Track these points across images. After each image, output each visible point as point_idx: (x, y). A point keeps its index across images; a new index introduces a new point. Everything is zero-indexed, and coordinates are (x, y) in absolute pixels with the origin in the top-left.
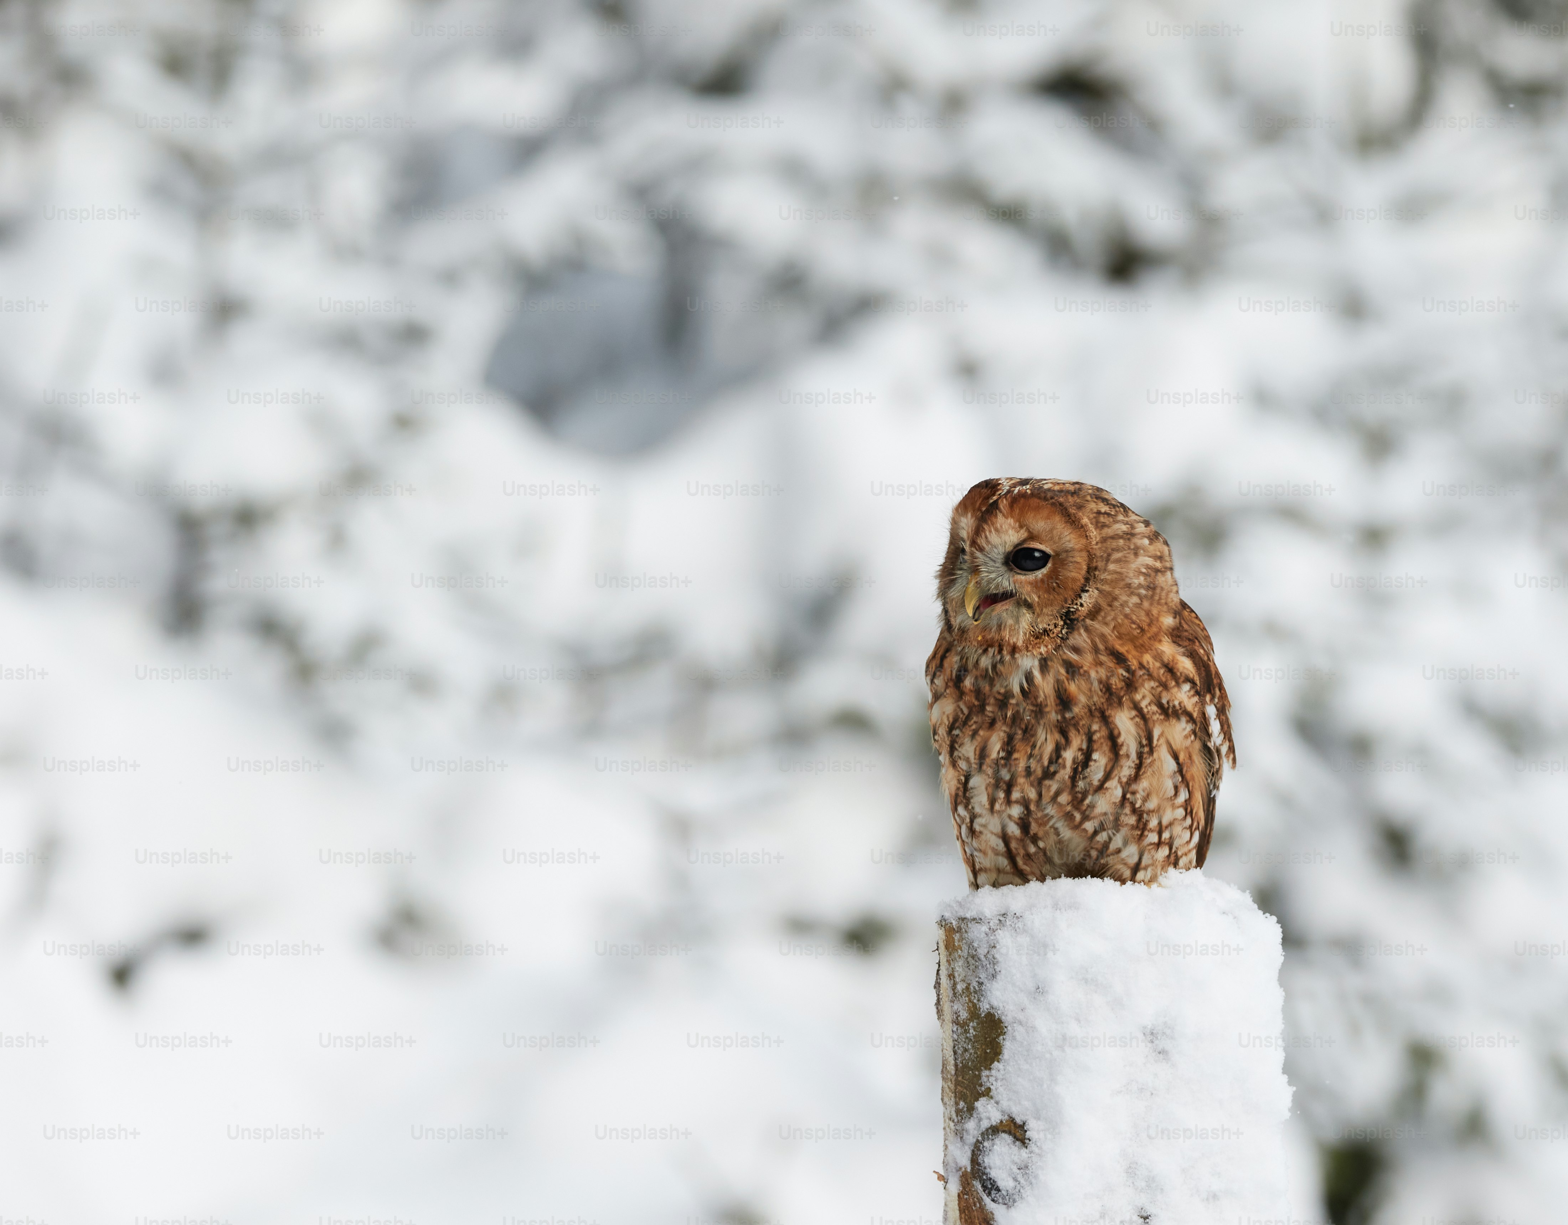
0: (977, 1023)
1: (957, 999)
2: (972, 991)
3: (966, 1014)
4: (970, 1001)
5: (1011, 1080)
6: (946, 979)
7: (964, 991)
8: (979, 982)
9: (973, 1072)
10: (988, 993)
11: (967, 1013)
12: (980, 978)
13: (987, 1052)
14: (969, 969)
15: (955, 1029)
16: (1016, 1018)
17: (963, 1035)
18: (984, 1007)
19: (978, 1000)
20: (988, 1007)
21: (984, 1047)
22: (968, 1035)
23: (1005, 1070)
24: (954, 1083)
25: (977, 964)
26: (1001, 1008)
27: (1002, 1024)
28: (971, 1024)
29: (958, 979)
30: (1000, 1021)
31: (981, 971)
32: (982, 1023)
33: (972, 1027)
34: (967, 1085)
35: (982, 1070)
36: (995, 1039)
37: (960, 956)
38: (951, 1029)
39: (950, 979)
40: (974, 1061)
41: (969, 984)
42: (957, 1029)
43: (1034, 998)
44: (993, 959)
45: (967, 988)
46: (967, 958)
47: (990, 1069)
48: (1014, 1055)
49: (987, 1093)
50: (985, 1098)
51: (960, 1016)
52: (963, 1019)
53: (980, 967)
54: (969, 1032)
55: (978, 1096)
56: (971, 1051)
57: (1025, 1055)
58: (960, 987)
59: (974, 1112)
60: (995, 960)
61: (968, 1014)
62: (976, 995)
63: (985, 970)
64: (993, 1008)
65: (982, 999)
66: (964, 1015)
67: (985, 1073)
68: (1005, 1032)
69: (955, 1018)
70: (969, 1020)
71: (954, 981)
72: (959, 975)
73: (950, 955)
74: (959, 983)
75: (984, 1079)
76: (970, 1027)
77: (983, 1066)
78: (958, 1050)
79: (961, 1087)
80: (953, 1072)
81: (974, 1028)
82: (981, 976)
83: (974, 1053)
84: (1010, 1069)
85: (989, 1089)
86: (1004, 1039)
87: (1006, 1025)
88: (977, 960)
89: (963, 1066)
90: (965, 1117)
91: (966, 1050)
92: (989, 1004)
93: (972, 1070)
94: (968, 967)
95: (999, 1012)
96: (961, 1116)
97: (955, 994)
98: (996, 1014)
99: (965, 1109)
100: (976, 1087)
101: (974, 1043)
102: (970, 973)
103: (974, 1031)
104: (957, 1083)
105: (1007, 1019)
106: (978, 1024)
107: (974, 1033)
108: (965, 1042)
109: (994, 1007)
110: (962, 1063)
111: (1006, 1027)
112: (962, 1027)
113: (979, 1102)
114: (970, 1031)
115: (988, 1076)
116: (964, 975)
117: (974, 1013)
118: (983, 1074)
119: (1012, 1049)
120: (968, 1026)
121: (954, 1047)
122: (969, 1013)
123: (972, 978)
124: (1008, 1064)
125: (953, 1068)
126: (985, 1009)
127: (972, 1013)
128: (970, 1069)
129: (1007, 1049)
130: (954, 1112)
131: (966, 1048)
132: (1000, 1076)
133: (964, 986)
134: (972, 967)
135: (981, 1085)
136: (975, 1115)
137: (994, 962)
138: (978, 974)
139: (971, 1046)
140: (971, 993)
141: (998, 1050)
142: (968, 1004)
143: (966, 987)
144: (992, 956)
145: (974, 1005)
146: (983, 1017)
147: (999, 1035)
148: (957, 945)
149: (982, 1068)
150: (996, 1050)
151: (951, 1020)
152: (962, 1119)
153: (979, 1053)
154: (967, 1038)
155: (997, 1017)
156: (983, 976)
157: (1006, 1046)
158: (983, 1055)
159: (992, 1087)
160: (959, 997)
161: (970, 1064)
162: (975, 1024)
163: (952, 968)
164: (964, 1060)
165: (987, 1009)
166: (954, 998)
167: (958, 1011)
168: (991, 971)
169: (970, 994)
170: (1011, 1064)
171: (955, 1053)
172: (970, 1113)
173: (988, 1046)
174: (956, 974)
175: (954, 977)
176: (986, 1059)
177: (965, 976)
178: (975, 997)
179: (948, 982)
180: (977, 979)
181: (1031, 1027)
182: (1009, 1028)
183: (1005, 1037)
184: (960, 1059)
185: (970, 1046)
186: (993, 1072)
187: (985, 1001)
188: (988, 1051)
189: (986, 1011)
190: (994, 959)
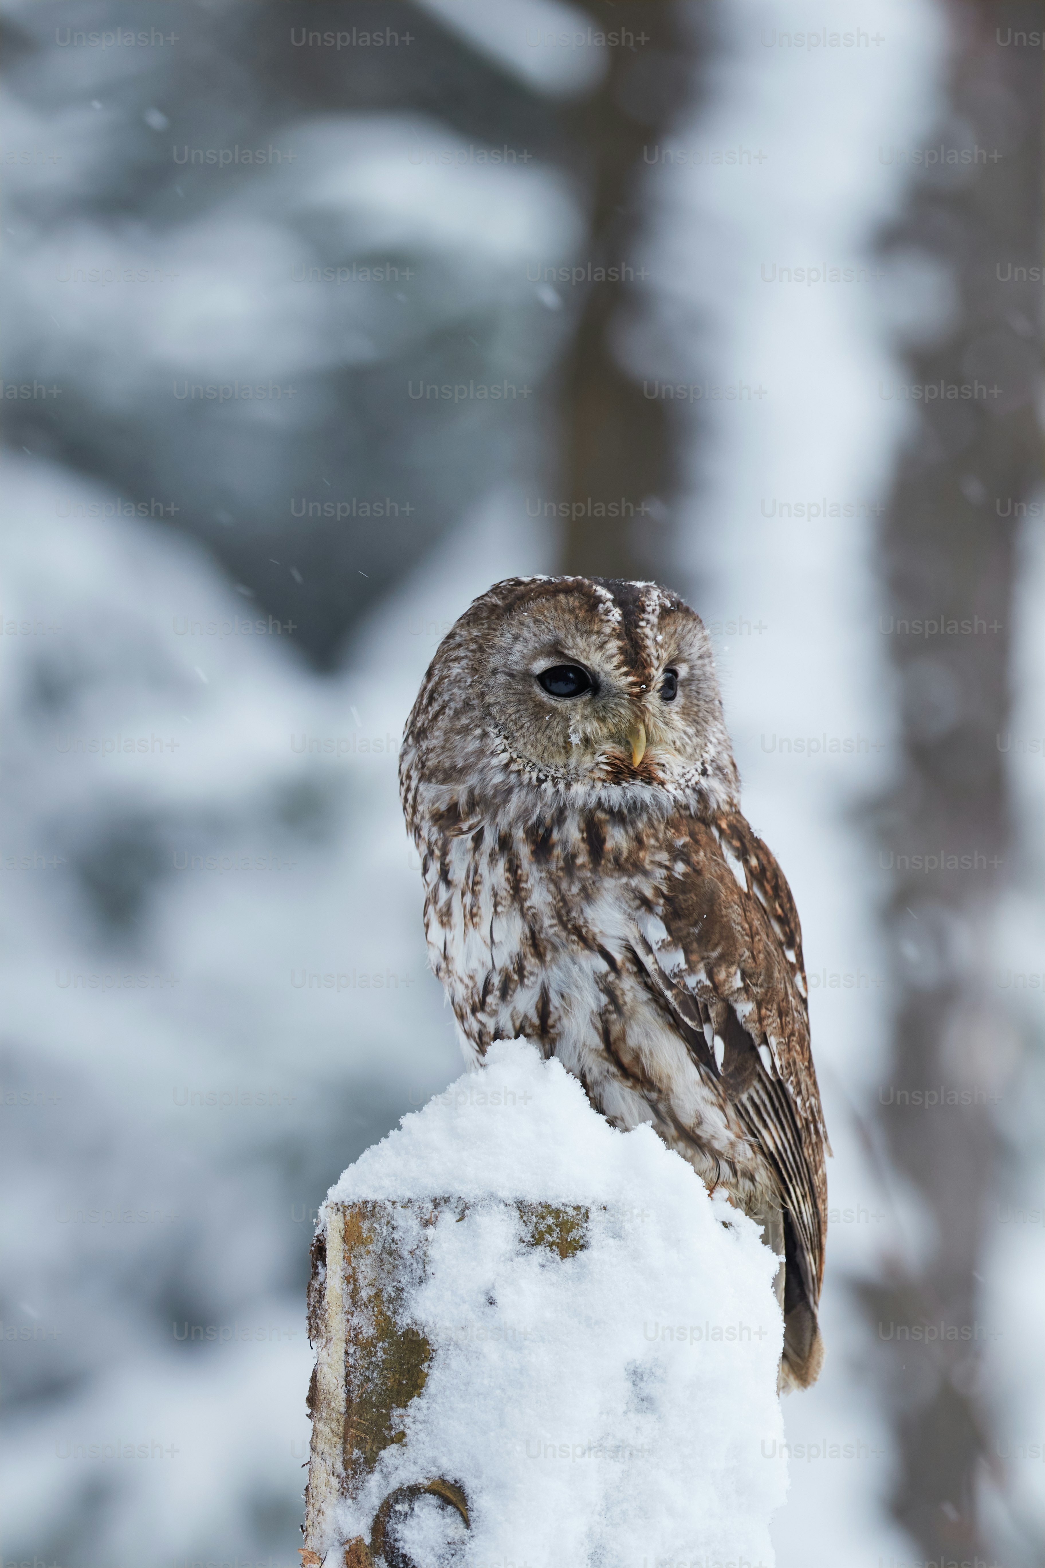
0: (389, 1343)
1: (359, 1310)
2: (385, 1300)
3: (372, 1330)
4: (380, 1313)
5: (438, 1424)
6: (340, 1282)
7: (372, 1299)
8: (397, 1288)
9: (378, 1410)
10: (412, 1303)
11: (374, 1329)
12: (400, 1282)
13: (402, 1384)
14: (383, 1269)
15: (351, 1351)
16: (451, 1339)
17: (365, 1359)
18: (403, 1321)
19: (394, 1312)
20: (409, 1321)
21: (397, 1376)
22: (374, 1359)
23: (428, 1408)
24: (342, 1424)
25: (397, 1262)
26: (431, 1323)
27: (428, 1347)
28: (380, 1344)
29: (362, 1282)
30: (426, 1342)
31: (403, 1273)
32: (397, 1343)
33: (380, 1348)
34: (368, 1427)
35: (392, 1408)
36: (417, 1365)
37: (368, 1252)
38: (343, 1351)
39: (349, 1282)
40: (380, 1394)
41: (381, 1291)
42: (355, 1352)
43: (483, 1313)
44: (423, 1257)
45: (378, 1295)
46: (381, 1254)
47: (405, 1406)
48: (444, 1389)
49: (400, 1438)
50: (394, 1446)
51: (361, 1333)
52: (368, 1337)
53: (401, 1267)
54: (375, 1355)
55: (384, 1443)
56: (377, 1381)
57: (461, 1390)
58: (365, 1294)
59: (377, 1464)
60: (428, 1259)
61: (375, 1331)
62: (391, 1306)
63: (408, 1272)
64: (416, 1324)
65: (401, 1311)
66: (368, 1331)
67: (397, 1412)
68: (432, 1358)
69: (352, 1335)
70: (377, 1338)
71: (355, 1285)
72: (365, 1278)
73: (351, 1249)
74: (365, 1288)
75: (395, 1420)
76: (378, 1349)
77: (394, 1403)
78: (353, 1380)
79: (357, 1429)
80: (343, 1410)
81: (384, 1349)
82: (402, 1280)
83: (382, 1384)
84: (438, 1408)
85: (403, 1434)
86: (429, 1366)
87: (435, 1347)
88: (397, 1257)
89: (361, 1401)
90: (361, 1471)
91: (368, 1380)
92: (411, 1318)
93: (377, 1407)
94: (381, 1266)
95: (426, 1330)
96: (352, 1469)
97: (354, 1303)
98: (421, 1332)
99: (362, 1460)
100: (381, 1430)
101: (382, 1371)
102: (384, 1275)
103: (384, 1353)
104: (348, 1425)
105: (437, 1339)
106: (391, 1345)
107: (384, 1357)
108: (367, 1368)
109: (418, 1323)
110: (361, 1397)
111: (433, 1350)
112: (363, 1348)
113: (387, 1450)
114: (379, 1354)
115: (401, 1416)
116: (374, 1277)
117: (386, 1328)
118: (394, 1413)
119: (442, 1380)
120: (375, 1347)
121: (347, 1375)
122: (378, 1329)
123: (386, 1282)
124: (434, 1401)
125: (343, 1404)
126: (405, 1325)
127: (383, 1330)
128: (374, 1405)
129: (434, 1379)
130: (340, 1464)
131: (368, 1377)
132: (420, 1416)
133: (372, 1292)
134: (386, 1267)
135: (390, 1428)
136: (378, 1469)
137: (425, 1261)
138: (396, 1277)
139: (377, 1374)
140: (383, 1303)
141: (419, 1382)
142: (377, 1318)
143: (376, 1293)
144: (422, 1252)
145: (388, 1320)
146: (400, 1335)
147: (423, 1361)
148: (365, 1236)
149: (393, 1405)
150: (416, 1381)
151: (344, 1339)
152: (356, 1473)
153: (389, 1384)
154: (371, 1363)
155: (421, 1336)
156: (405, 1279)
157: (434, 1377)
158: (396, 1387)
159: (407, 1431)
160: (363, 1307)
161: (374, 1399)
162: (387, 1344)
163: (354, 1269)
164: (364, 1393)
165: (408, 1325)
166: (354, 1309)
167: (360, 1325)
168: (419, 1272)
169: (381, 1304)
170: (440, 1400)
171: (348, 1383)
172: (370, 1464)
173: (404, 1375)
174: (360, 1277)
175: (355, 1280)
176: (399, 1393)
177: (375, 1279)
178: (389, 1307)
179: (344, 1286)
180: (395, 1284)
181: (475, 1352)
182: (440, 1352)
183: (431, 1364)
184: (356, 1392)
185: (375, 1375)
186: (411, 1411)
187: (407, 1313)
188: (404, 1382)
189: (406, 1327)
190: (425, 1256)
